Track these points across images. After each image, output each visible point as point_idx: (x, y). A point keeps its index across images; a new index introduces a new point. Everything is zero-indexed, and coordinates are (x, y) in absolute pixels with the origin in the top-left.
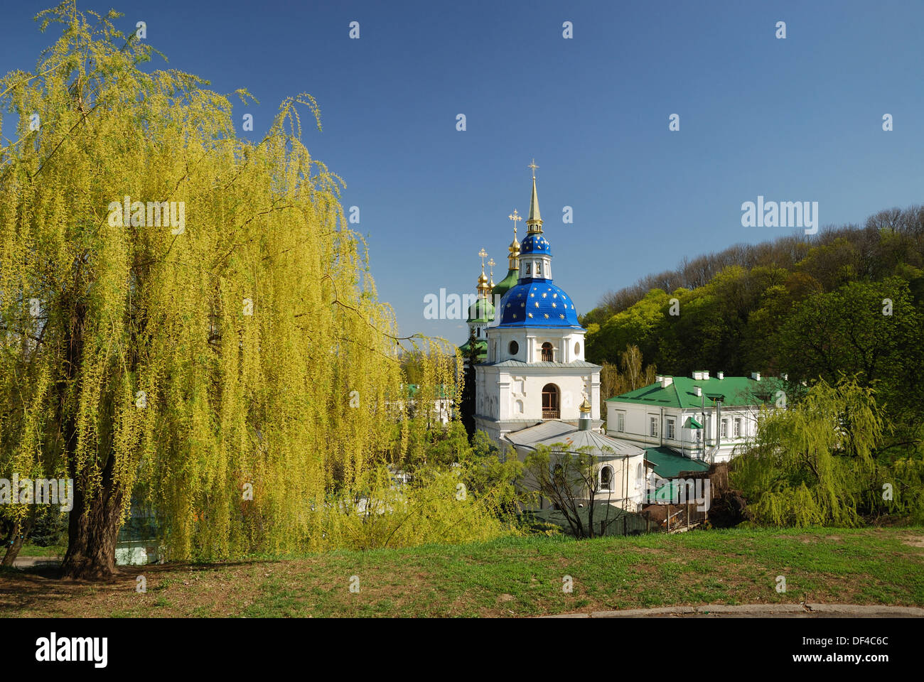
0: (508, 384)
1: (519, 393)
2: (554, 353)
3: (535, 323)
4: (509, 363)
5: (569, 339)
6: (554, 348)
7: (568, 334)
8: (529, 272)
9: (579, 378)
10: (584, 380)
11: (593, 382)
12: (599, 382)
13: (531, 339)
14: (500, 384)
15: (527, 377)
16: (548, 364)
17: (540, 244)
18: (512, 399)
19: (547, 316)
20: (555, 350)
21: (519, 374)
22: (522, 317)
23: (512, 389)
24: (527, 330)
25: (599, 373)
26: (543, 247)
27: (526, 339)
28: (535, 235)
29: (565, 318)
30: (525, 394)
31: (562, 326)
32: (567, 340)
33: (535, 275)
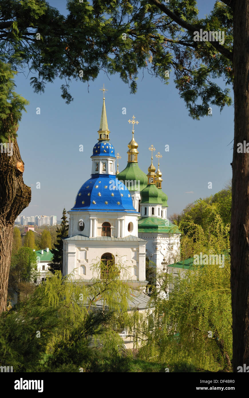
0: (74, 253)
1: (83, 259)
2: (111, 230)
3: (97, 208)
4: (76, 238)
5: (123, 220)
6: (112, 227)
7: (122, 216)
8: (98, 169)
9: (130, 250)
10: (133, 251)
11: (140, 252)
12: (145, 252)
13: (93, 220)
14: (68, 253)
15: (89, 248)
16: (106, 238)
17: (105, 148)
18: (78, 264)
19: (107, 202)
20: (112, 228)
21: (83, 246)
22: (88, 203)
23: (78, 257)
24: (90, 213)
25: (145, 246)
26: (108, 151)
27: (90, 219)
28: (103, 142)
29: (121, 204)
30: (87, 261)
31: (118, 210)
32: (121, 220)
33: (101, 172)
